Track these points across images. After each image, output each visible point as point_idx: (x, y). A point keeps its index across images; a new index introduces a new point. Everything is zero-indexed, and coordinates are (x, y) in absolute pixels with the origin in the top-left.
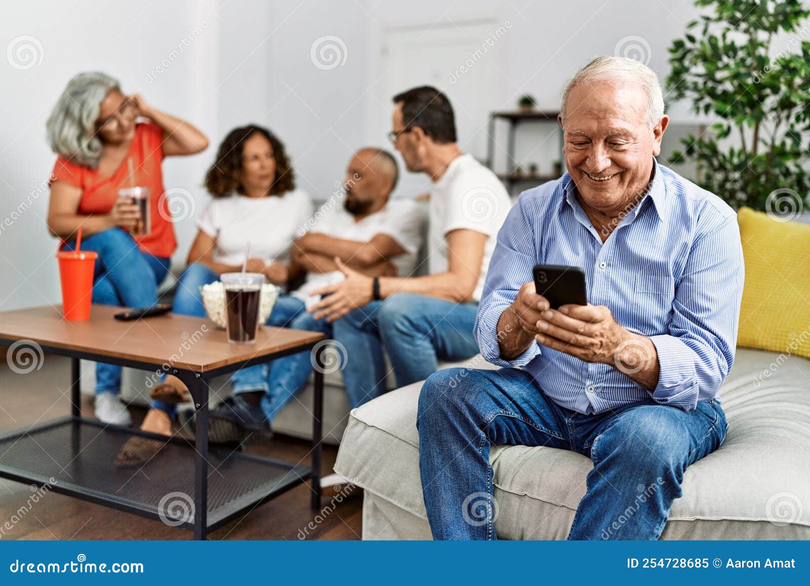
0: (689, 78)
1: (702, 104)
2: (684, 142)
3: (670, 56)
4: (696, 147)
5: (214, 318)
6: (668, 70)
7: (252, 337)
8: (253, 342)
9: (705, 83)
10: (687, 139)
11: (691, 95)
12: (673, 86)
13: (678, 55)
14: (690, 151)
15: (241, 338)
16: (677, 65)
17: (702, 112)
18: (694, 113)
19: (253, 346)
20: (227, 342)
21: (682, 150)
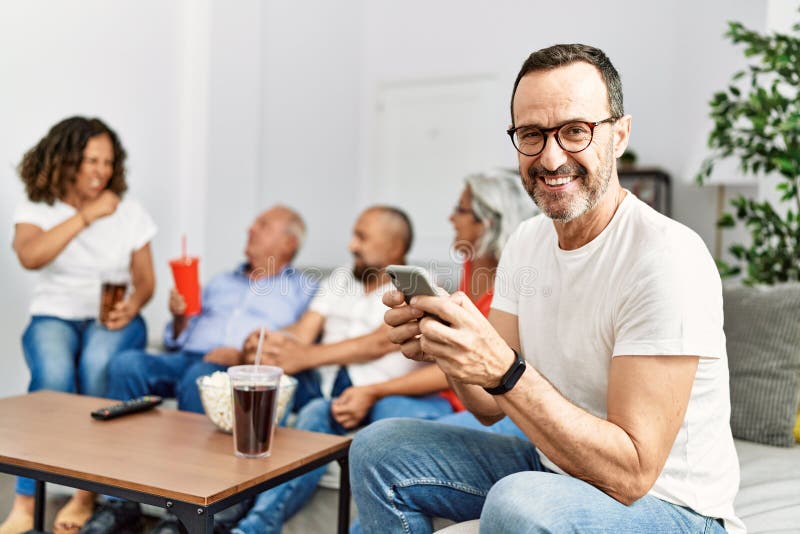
0: (734, 134)
1: (750, 162)
2: (734, 203)
3: (710, 109)
4: (748, 209)
5: (216, 419)
6: (711, 125)
7: (265, 449)
8: (268, 454)
9: (751, 140)
10: (737, 199)
11: (739, 152)
12: (716, 141)
13: (721, 108)
14: (742, 214)
15: (252, 449)
16: (720, 120)
17: (750, 171)
18: (741, 172)
19: (266, 460)
20: (232, 454)
21: (733, 211)
